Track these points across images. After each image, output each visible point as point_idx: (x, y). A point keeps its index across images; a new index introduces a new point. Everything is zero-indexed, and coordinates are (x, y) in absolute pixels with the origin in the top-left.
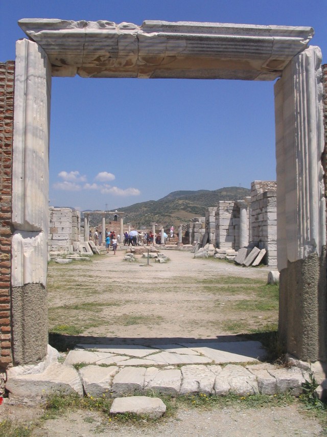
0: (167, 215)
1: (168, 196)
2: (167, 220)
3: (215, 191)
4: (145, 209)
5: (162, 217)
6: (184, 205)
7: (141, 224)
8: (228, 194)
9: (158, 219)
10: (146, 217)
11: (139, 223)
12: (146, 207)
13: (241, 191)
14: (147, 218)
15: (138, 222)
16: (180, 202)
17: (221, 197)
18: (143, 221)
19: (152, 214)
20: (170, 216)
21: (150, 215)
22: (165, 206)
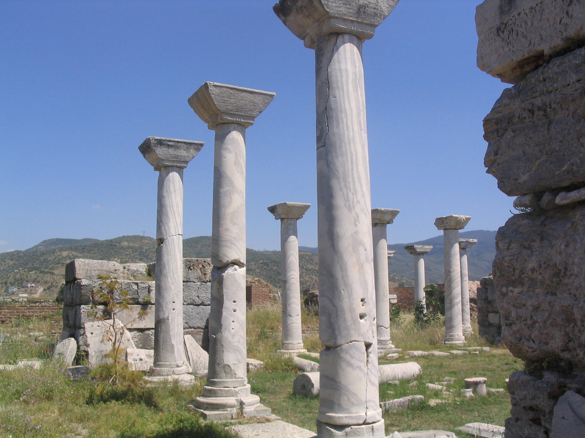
0: (48, 272)
1: (39, 245)
2: (48, 279)
3: (111, 241)
4: (11, 263)
5: (42, 275)
6: (70, 258)
7: (9, 285)
8: (131, 244)
9: (35, 277)
10: (16, 273)
11: (6, 283)
12: (12, 260)
13: (147, 241)
14: (18, 276)
15: (4, 281)
16: (65, 254)
17: (121, 248)
18: (11, 279)
19: (26, 270)
20: (53, 274)
21: (22, 272)
22: (42, 259)
